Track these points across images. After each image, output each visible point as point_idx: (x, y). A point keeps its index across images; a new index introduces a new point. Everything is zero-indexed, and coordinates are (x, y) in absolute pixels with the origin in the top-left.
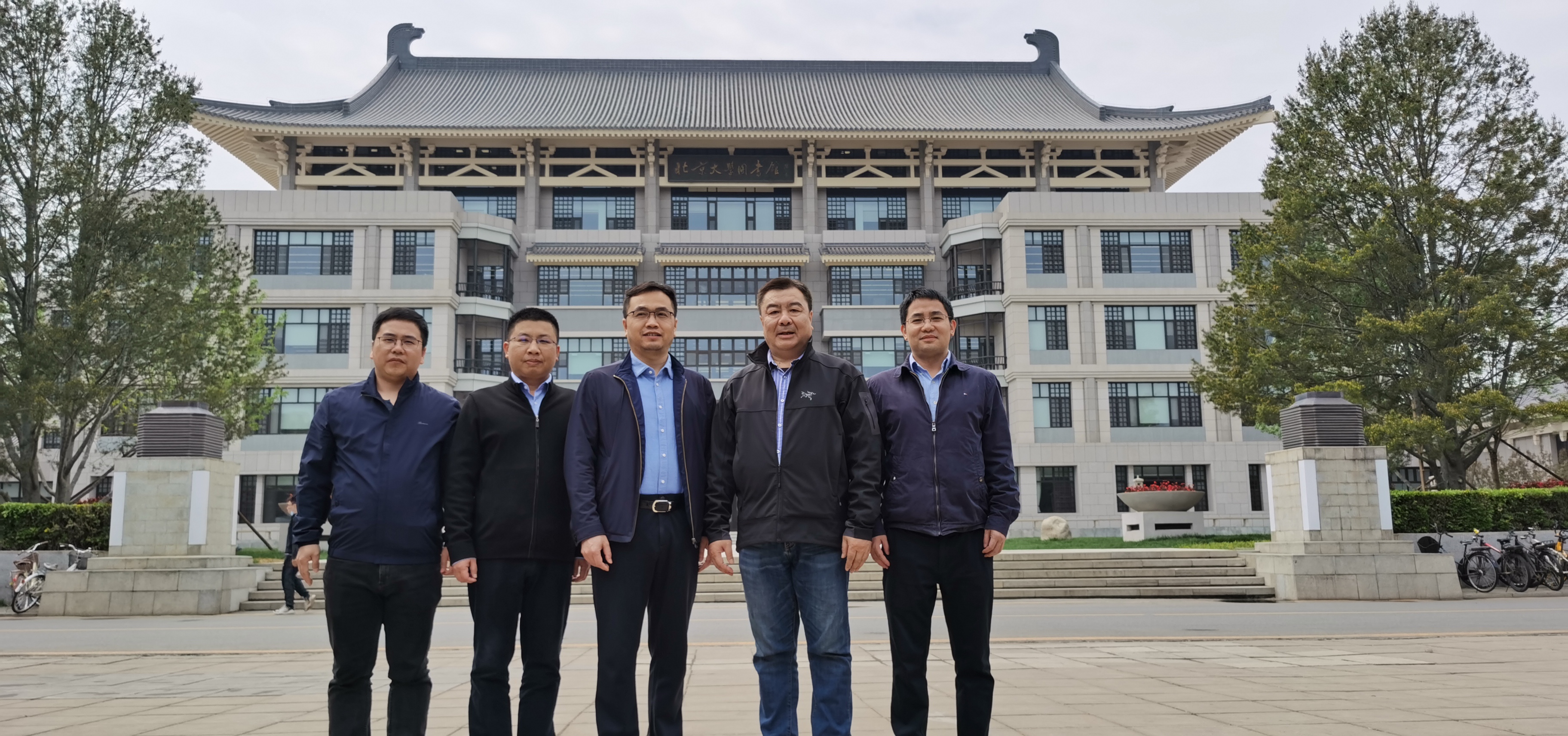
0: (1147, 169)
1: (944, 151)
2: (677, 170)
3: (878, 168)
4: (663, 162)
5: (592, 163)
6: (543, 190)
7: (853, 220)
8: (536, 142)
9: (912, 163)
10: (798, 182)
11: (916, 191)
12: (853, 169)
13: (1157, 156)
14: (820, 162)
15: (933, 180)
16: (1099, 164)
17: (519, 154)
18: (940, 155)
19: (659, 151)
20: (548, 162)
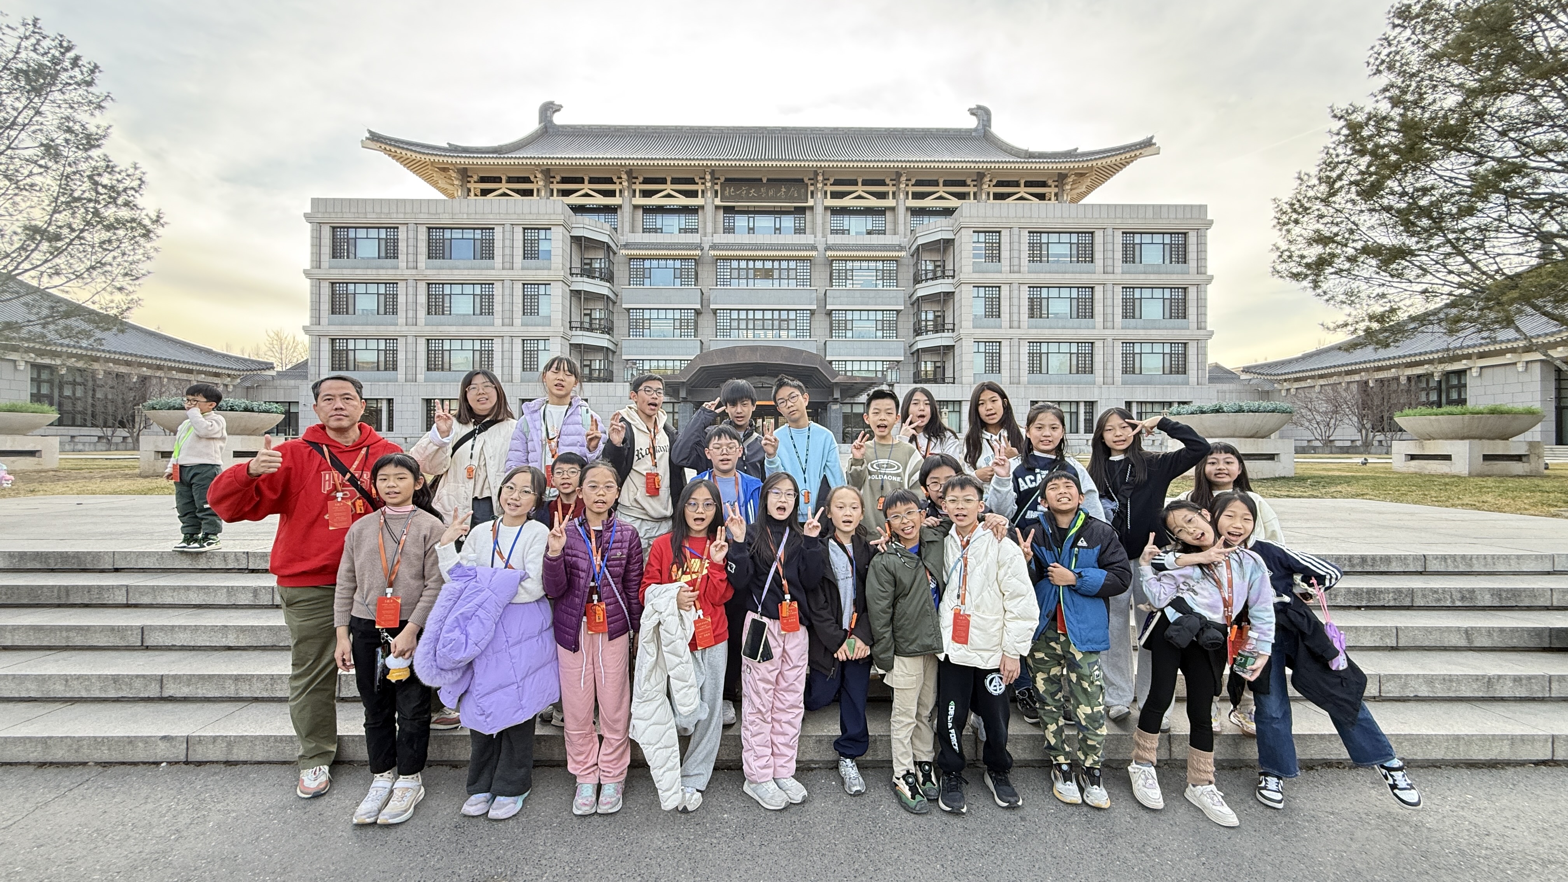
0: (1056, 194)
1: (913, 181)
2: (727, 193)
3: (867, 192)
4: (717, 187)
5: (669, 188)
6: (636, 207)
7: (849, 229)
8: (630, 173)
9: (890, 189)
10: (811, 203)
11: (893, 209)
12: (849, 193)
13: (1064, 184)
14: (826, 188)
15: (905, 201)
16: (1022, 191)
17: (618, 181)
18: (910, 183)
19: (714, 179)
20: (638, 187)
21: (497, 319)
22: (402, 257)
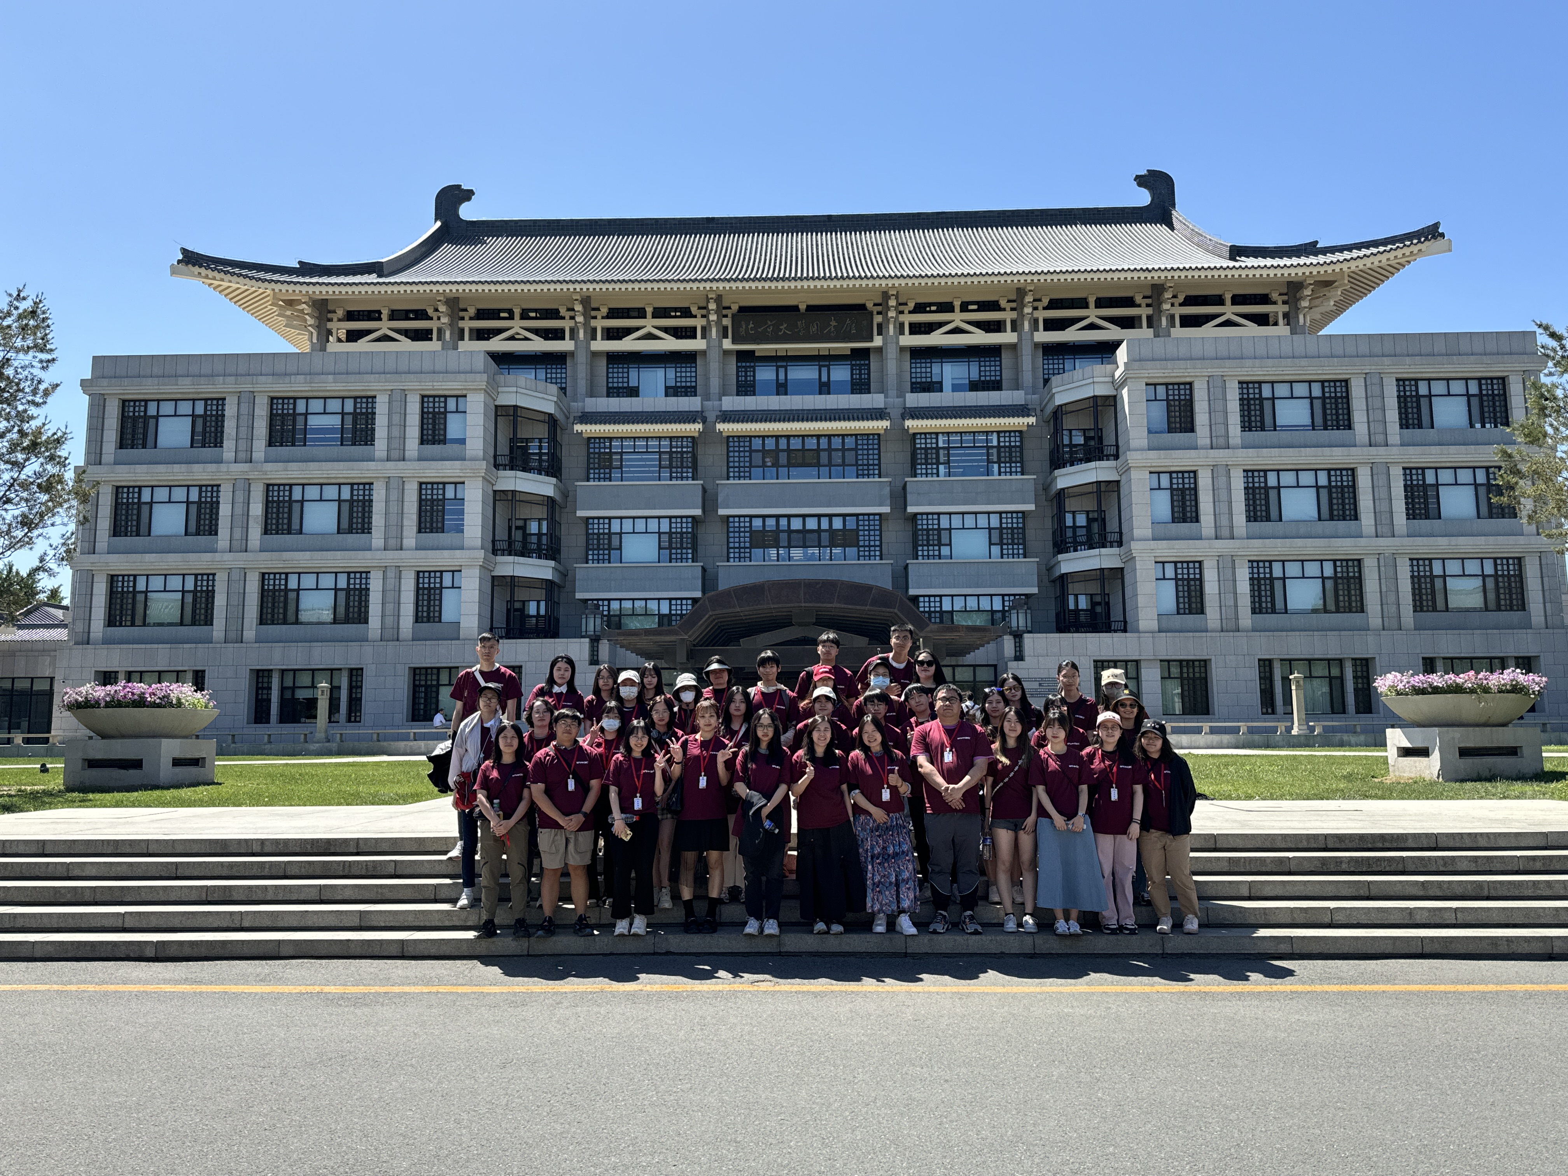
0: (1286, 316)
1: (1045, 302)
2: (742, 331)
3: (969, 323)
4: (726, 322)
5: (649, 324)
6: (595, 355)
7: (941, 383)
8: (586, 301)
9: (1007, 316)
10: (878, 341)
11: (1013, 347)
12: (940, 325)
13: (1299, 300)
14: (902, 318)
15: (1032, 335)
16: (1229, 311)
17: (568, 315)
18: (1040, 305)
19: (722, 309)
20: (600, 324)
21: (377, 537)
22: (229, 444)
